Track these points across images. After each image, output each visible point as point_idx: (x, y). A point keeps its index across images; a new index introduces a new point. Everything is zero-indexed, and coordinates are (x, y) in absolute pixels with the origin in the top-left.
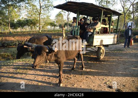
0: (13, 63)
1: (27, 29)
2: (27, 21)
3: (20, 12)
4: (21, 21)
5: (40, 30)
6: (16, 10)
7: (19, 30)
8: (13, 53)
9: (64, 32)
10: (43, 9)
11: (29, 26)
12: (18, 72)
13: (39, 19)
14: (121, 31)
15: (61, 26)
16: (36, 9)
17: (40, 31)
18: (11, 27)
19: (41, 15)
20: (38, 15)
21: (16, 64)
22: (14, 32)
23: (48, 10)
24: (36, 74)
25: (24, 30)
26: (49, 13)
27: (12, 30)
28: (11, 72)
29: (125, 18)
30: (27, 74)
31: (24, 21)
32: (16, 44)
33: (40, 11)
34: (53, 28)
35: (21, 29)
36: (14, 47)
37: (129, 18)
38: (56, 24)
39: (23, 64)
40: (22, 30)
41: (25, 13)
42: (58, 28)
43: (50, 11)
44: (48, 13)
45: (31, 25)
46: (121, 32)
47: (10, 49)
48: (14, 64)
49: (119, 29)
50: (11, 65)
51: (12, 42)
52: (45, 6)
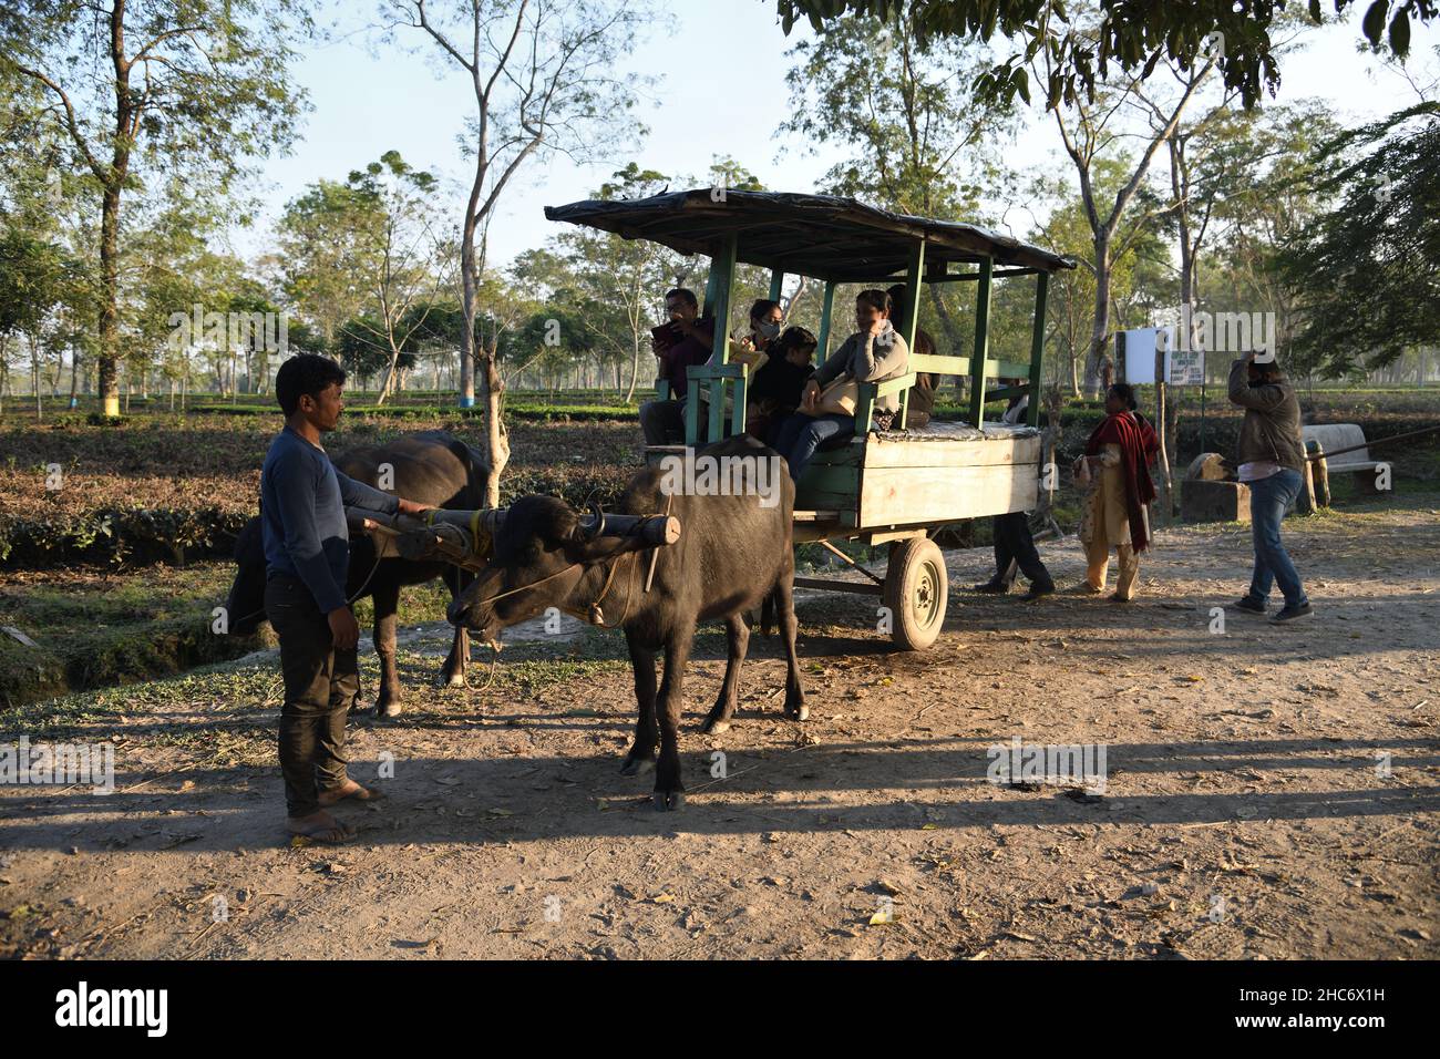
5: (104, 391)
10: (153, 126)
14: (1065, 408)
17: (112, 408)
19: (125, 200)
23: (211, 139)
26: (235, 186)
29: (1102, 276)
33: (120, 160)
37: (1145, 266)
43: (241, 160)
44: (226, 179)
46: (1067, 421)
49: (1055, 396)
52: (175, 98)
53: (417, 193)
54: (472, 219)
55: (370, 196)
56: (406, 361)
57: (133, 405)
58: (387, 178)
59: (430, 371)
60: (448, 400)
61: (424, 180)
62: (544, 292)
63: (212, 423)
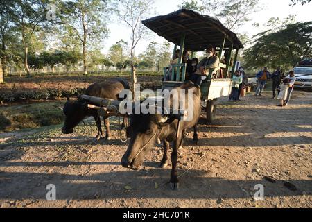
0: (49, 137)
1: (60, 69)
2: (60, 54)
3: (45, 38)
4: (48, 54)
5: (85, 71)
6: (37, 34)
7: (45, 70)
8: (41, 112)
9: (134, 75)
10: (89, 35)
11: (64, 63)
12: (68, 161)
13: (82, 52)
15: (119, 66)
16: (77, 34)
17: (86, 73)
18: (30, 64)
19: (86, 45)
20: (80, 44)
21: (56, 140)
22: (36, 74)
23: (97, 37)
24: (110, 161)
25: (54, 71)
26: (100, 43)
27: (31, 71)
28: (50, 161)
30: (90, 164)
31: (54, 55)
32: (45, 96)
33: (85, 39)
34: (105, 68)
35: (48, 69)
36: (41, 102)
38: (110, 62)
39: (73, 138)
40: (51, 71)
41: (55, 42)
42: (113, 69)
43: (101, 40)
45: (68, 63)
47: (33, 106)
48: (52, 140)
50: (47, 144)
51: (36, 92)
52: (92, 31)
53: (125, 45)
54: (132, 48)
55: (120, 46)
56: (125, 67)
57: (89, 73)
58: (121, 43)
59: (128, 69)
60: (129, 73)
61: (126, 43)
62: (142, 59)
63: (100, 75)
